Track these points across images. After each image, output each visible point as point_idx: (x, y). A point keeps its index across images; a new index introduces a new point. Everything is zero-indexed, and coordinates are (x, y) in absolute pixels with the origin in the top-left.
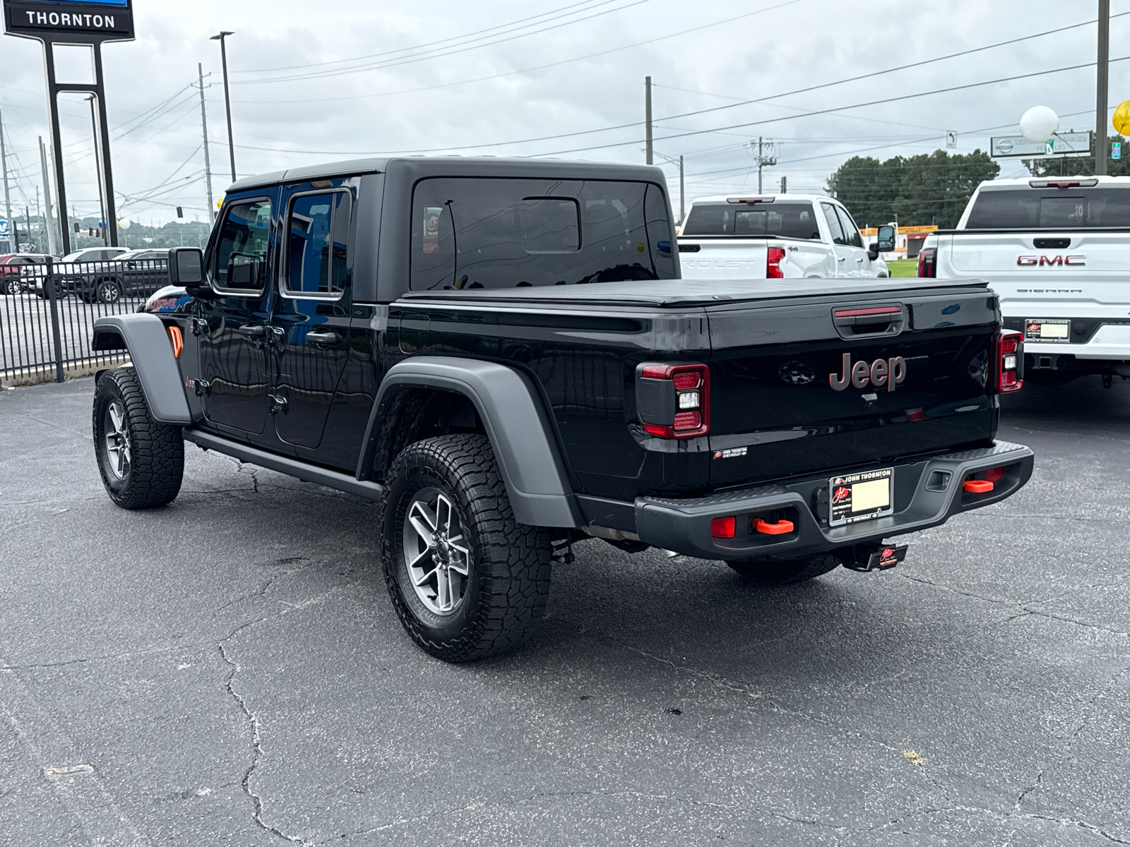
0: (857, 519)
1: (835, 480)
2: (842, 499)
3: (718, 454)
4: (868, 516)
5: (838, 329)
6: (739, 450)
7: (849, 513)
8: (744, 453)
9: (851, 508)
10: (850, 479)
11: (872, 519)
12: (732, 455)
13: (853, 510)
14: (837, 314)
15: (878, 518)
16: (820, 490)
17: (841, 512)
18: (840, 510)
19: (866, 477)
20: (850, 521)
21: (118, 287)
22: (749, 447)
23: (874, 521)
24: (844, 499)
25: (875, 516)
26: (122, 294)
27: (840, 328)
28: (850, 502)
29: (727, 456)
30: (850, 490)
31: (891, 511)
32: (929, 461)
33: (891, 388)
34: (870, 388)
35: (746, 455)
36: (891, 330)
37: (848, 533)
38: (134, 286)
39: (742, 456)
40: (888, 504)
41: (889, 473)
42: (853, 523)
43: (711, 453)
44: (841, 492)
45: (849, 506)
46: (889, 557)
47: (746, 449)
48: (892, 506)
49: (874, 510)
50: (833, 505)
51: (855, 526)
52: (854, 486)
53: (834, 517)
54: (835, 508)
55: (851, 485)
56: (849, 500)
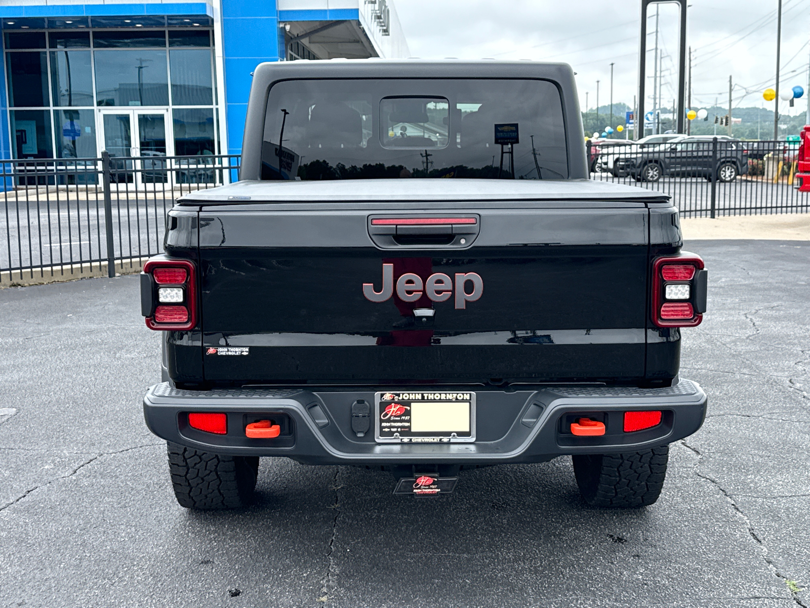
0: (415, 439)
1: (382, 395)
2: (395, 416)
3: (211, 351)
4: (435, 439)
5: (373, 237)
6: (237, 349)
7: (407, 432)
8: (245, 354)
9: (410, 427)
10: (405, 396)
11: (441, 443)
12: (230, 353)
13: (413, 430)
14: (374, 222)
15: (449, 443)
16: (356, 402)
17: (393, 430)
18: (394, 427)
19: (431, 397)
20: (406, 440)
21: (660, 167)
22: (251, 348)
23: (445, 446)
24: (399, 416)
25: (445, 440)
26: (662, 174)
27: (376, 237)
28: (409, 421)
29: (224, 354)
30: (409, 408)
31: (472, 439)
32: (536, 392)
33: (460, 306)
34: (425, 302)
35: (247, 356)
36: (458, 243)
37: (402, 452)
38: (672, 168)
39: (242, 356)
40: (468, 430)
41: (467, 397)
42: (410, 443)
43: (203, 349)
44: (393, 409)
45: (407, 424)
46: (429, 486)
47: (247, 349)
48: (474, 432)
49: (448, 434)
50: (381, 421)
51: (414, 447)
52: (412, 404)
53: (382, 434)
54: (384, 424)
55: (408, 403)
56: (407, 418)
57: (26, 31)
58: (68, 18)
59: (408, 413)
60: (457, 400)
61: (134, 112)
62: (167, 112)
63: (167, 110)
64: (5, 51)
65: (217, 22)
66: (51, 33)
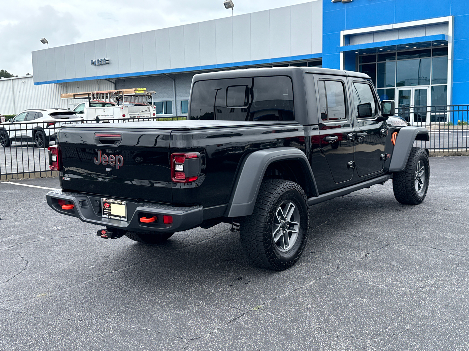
0: (112, 217)
1: (103, 199)
3: (63, 178)
4: (116, 218)
6: (68, 178)
7: (110, 214)
9: (110, 212)
10: (109, 200)
11: (118, 220)
12: (66, 179)
13: (112, 214)
14: (96, 135)
15: (120, 220)
16: (95, 201)
17: (107, 213)
19: (115, 202)
20: (109, 217)
22: (71, 178)
23: (119, 221)
24: (108, 208)
25: (119, 219)
27: (96, 141)
28: (110, 210)
31: (126, 219)
33: (118, 168)
34: (108, 166)
36: (116, 144)
37: (109, 222)
39: (70, 181)
40: (125, 216)
41: (124, 203)
42: (110, 218)
44: (106, 205)
45: (110, 211)
46: (103, 234)
48: (127, 217)
49: (120, 217)
50: (104, 209)
51: (112, 220)
52: (111, 204)
53: (104, 214)
54: (104, 210)
55: (109, 203)
56: (110, 209)
57: (365, 55)
58: (381, 48)
59: (110, 207)
60: (121, 204)
61: (413, 89)
62: (428, 88)
63: (429, 87)
64: (359, 64)
65: (450, 42)
66: (379, 55)
